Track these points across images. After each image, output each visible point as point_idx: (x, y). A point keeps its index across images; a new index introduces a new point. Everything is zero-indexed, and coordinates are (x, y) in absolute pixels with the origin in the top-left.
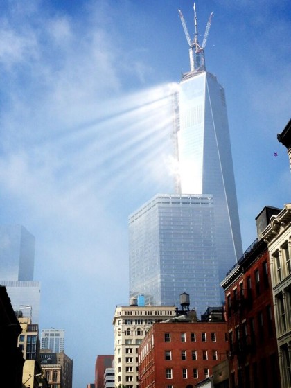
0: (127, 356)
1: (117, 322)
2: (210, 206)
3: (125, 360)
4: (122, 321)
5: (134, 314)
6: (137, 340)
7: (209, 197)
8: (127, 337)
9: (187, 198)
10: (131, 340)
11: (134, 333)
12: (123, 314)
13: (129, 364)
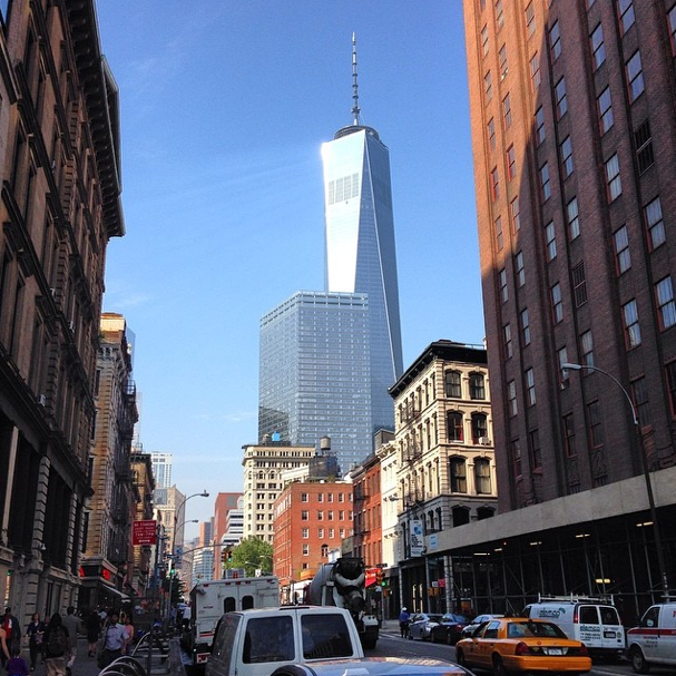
0: (258, 502)
1: (247, 464)
2: (363, 308)
3: (256, 506)
4: (253, 463)
5: (267, 455)
6: (270, 485)
7: (363, 296)
8: (259, 481)
9: (335, 297)
10: (263, 485)
11: (267, 476)
12: (255, 454)
13: (260, 511)
